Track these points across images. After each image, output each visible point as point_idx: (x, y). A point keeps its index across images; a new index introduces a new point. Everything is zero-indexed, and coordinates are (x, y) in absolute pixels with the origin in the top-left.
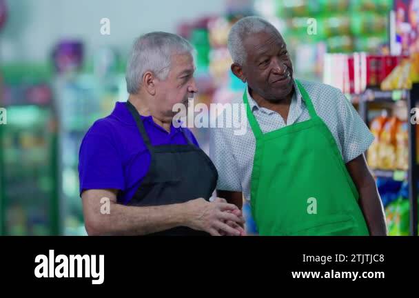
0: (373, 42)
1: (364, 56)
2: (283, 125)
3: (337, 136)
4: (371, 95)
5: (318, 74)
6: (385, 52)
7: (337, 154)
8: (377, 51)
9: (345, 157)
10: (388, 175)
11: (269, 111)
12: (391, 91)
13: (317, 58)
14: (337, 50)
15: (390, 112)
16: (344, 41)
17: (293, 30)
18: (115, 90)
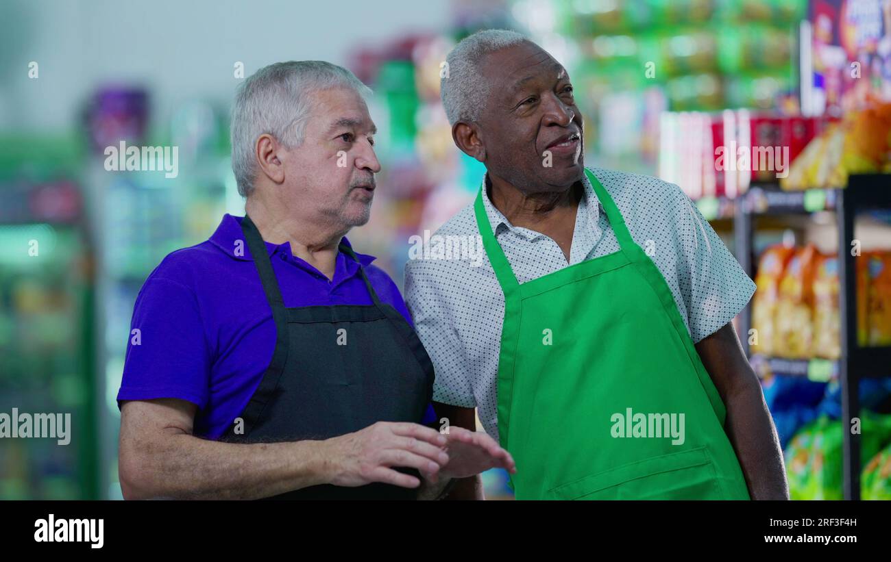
0: (764, 89)
1: (745, 117)
2: (562, 265)
3: (676, 285)
4: (760, 201)
5: (647, 157)
6: (790, 109)
7: (677, 324)
8: (772, 106)
9: (693, 329)
10: (797, 369)
11: (531, 234)
12: (802, 192)
13: (646, 122)
14: (689, 106)
15: (801, 236)
16: (704, 86)
17: (595, 63)
18: (217, 190)
